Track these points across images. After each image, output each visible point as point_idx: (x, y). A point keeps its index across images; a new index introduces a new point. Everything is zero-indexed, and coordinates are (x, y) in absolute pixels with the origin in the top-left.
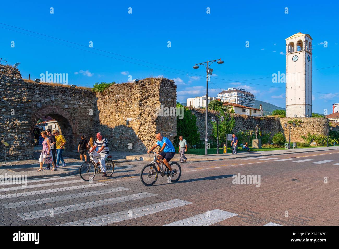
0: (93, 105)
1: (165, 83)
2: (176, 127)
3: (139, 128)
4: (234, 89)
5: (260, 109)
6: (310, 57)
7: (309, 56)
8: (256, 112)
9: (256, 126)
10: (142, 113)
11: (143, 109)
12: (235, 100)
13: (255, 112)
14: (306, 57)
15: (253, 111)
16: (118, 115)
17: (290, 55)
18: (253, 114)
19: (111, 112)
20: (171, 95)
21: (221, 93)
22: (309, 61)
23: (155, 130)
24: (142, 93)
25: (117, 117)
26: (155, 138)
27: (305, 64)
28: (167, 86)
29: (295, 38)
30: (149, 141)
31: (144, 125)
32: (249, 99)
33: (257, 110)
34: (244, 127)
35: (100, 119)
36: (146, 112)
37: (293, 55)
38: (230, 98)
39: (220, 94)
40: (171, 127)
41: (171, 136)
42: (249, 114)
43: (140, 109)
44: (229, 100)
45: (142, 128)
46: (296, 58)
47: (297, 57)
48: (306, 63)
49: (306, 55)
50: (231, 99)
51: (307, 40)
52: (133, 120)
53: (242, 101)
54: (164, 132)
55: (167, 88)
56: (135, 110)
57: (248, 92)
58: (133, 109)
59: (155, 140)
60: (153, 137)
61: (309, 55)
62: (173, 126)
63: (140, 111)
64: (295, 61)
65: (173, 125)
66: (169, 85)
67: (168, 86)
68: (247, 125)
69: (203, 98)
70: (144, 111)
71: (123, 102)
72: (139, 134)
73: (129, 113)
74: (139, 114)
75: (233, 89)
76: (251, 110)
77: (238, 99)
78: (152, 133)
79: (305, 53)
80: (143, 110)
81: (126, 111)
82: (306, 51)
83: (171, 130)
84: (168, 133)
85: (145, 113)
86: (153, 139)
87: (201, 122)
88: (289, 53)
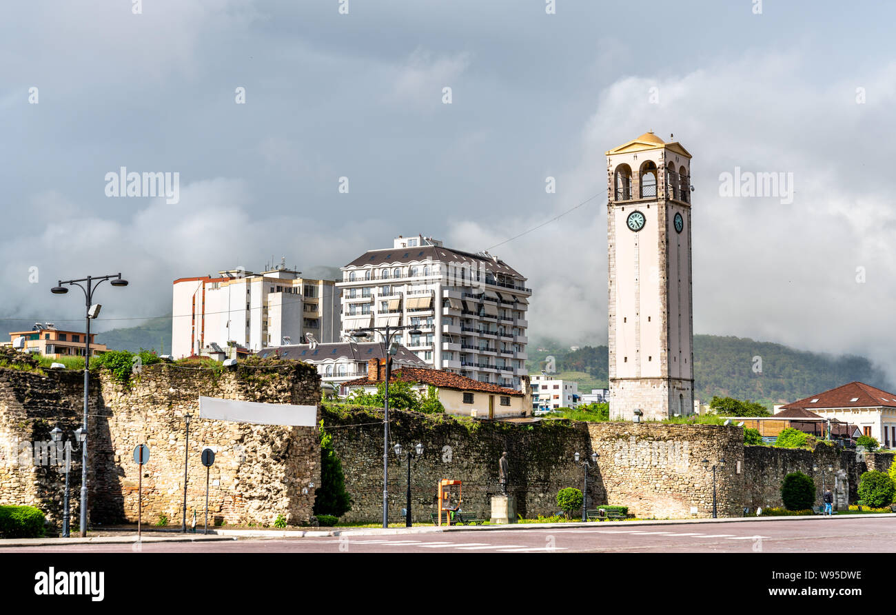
0: (94, 408)
1: (300, 374)
2: (320, 469)
3: (238, 471)
4: (422, 242)
5: (524, 392)
6: (685, 216)
7: (678, 213)
8: (508, 404)
9: (501, 456)
10: (246, 437)
11: (249, 428)
12: (433, 299)
13: (506, 402)
14: (667, 220)
15: (497, 399)
16: (174, 438)
17: (618, 207)
18: (500, 410)
19: (152, 429)
20: (312, 398)
21: (359, 262)
22: (679, 229)
23: (283, 475)
24: (247, 392)
25: (172, 442)
26: (278, 491)
27: (665, 241)
28: (304, 380)
29: (633, 154)
30: (265, 498)
31: (249, 464)
32: (498, 294)
33: (514, 395)
34: (467, 457)
35: (113, 444)
36: (255, 434)
37: (629, 209)
38: (404, 289)
39: (353, 268)
40: (311, 468)
41: (311, 488)
42: (485, 411)
43: (242, 427)
44: (398, 297)
45: (246, 469)
46: (638, 219)
47: (641, 216)
48: (670, 241)
49: (667, 215)
50: (409, 293)
51: (671, 163)
52: (220, 450)
53: (464, 303)
54: (298, 480)
55: (304, 382)
56: (227, 428)
57: (495, 259)
58: (222, 427)
59: (278, 496)
60: (275, 490)
61: (681, 212)
62: (313, 466)
63: (242, 432)
64: (634, 228)
65: (314, 463)
66: (308, 378)
67: (306, 378)
68: (477, 451)
69: (266, 280)
70: (252, 432)
71: (191, 407)
72: (238, 485)
73: (208, 435)
74: (239, 437)
75: (418, 246)
76: (492, 398)
77: (446, 294)
78: (274, 481)
79: (664, 208)
80: (249, 430)
81: (198, 430)
82: (667, 199)
83: (311, 474)
84: (306, 481)
85: (252, 437)
86: (275, 495)
87: (341, 444)
88: (616, 199)
